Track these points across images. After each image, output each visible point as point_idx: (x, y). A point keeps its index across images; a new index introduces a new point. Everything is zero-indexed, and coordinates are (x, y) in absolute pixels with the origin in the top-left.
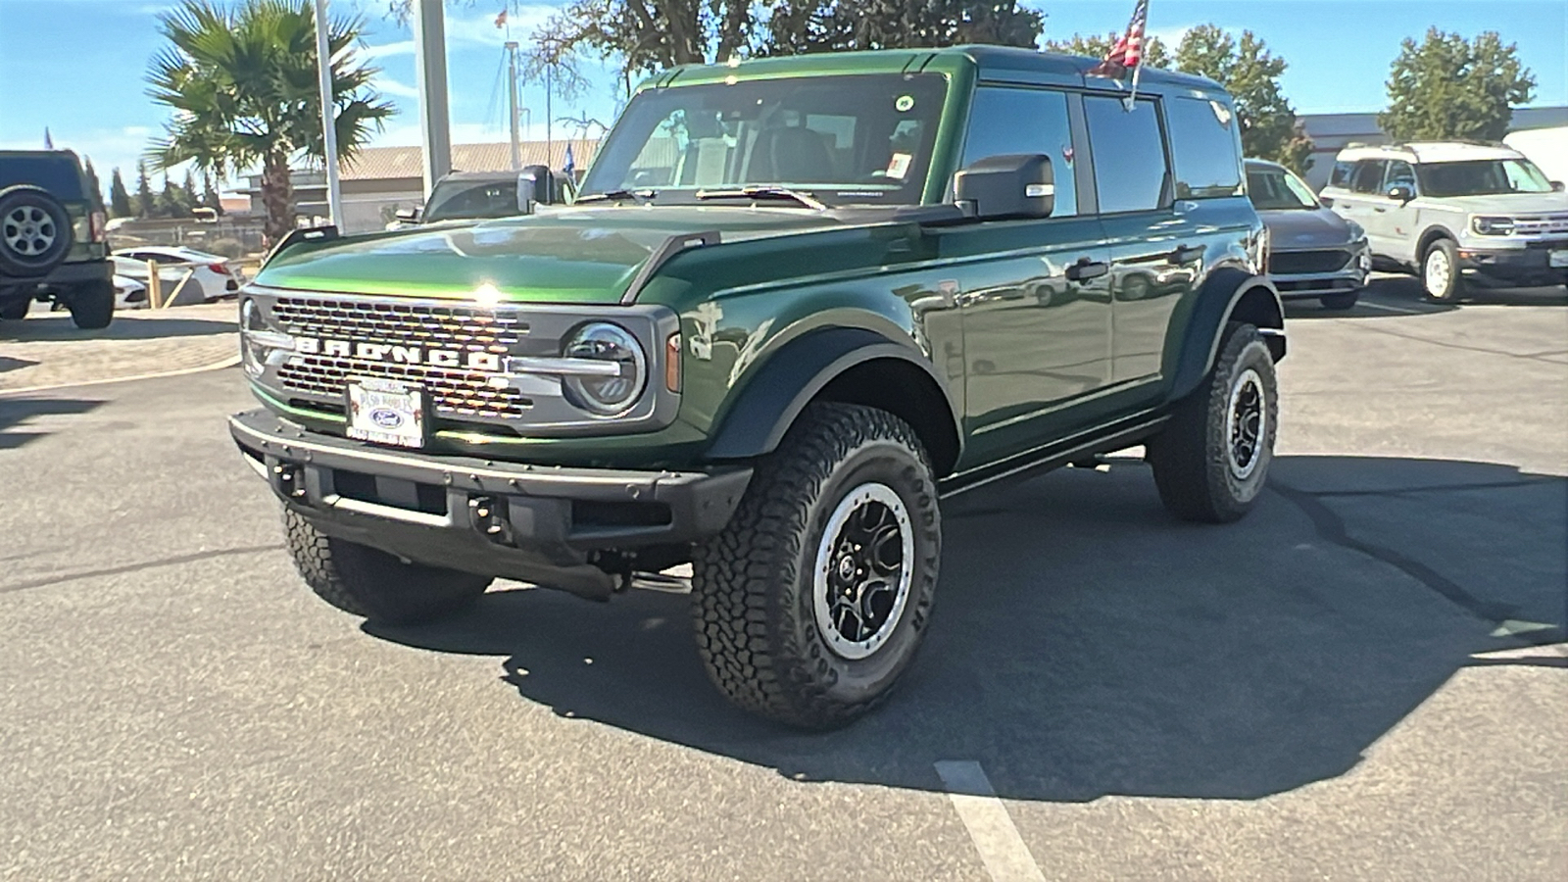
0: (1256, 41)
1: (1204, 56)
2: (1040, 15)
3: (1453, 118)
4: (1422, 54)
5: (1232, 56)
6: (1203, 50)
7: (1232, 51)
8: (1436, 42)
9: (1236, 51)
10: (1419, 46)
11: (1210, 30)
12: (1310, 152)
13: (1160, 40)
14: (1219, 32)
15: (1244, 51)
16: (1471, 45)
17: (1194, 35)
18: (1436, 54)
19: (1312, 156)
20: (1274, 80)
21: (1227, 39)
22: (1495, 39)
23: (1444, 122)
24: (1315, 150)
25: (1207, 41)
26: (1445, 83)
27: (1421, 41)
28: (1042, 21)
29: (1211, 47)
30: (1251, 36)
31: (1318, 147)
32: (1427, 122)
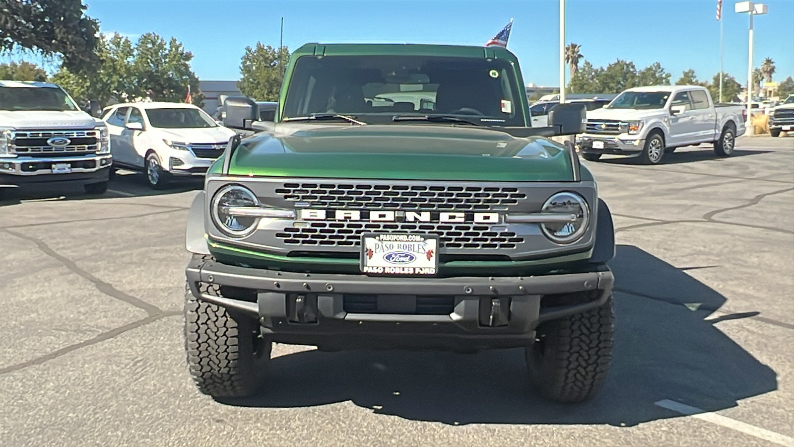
0: (178, 43)
1: (151, 48)
2: (97, 21)
3: (271, 86)
4: (255, 54)
5: (165, 49)
6: (150, 46)
7: (165, 47)
8: (260, 49)
9: (167, 47)
10: (253, 50)
11: (153, 35)
12: (202, 99)
13: (129, 39)
14: (158, 37)
15: (171, 47)
16: (276, 51)
17: (145, 37)
18: (261, 55)
19: (204, 101)
20: (187, 63)
21: (162, 40)
22: (286, 49)
23: (267, 87)
24: (205, 98)
25: (152, 41)
26: (266, 69)
27: (254, 48)
28: (98, 24)
29: (154, 43)
30: (175, 40)
31: (207, 97)
32: (259, 87)
